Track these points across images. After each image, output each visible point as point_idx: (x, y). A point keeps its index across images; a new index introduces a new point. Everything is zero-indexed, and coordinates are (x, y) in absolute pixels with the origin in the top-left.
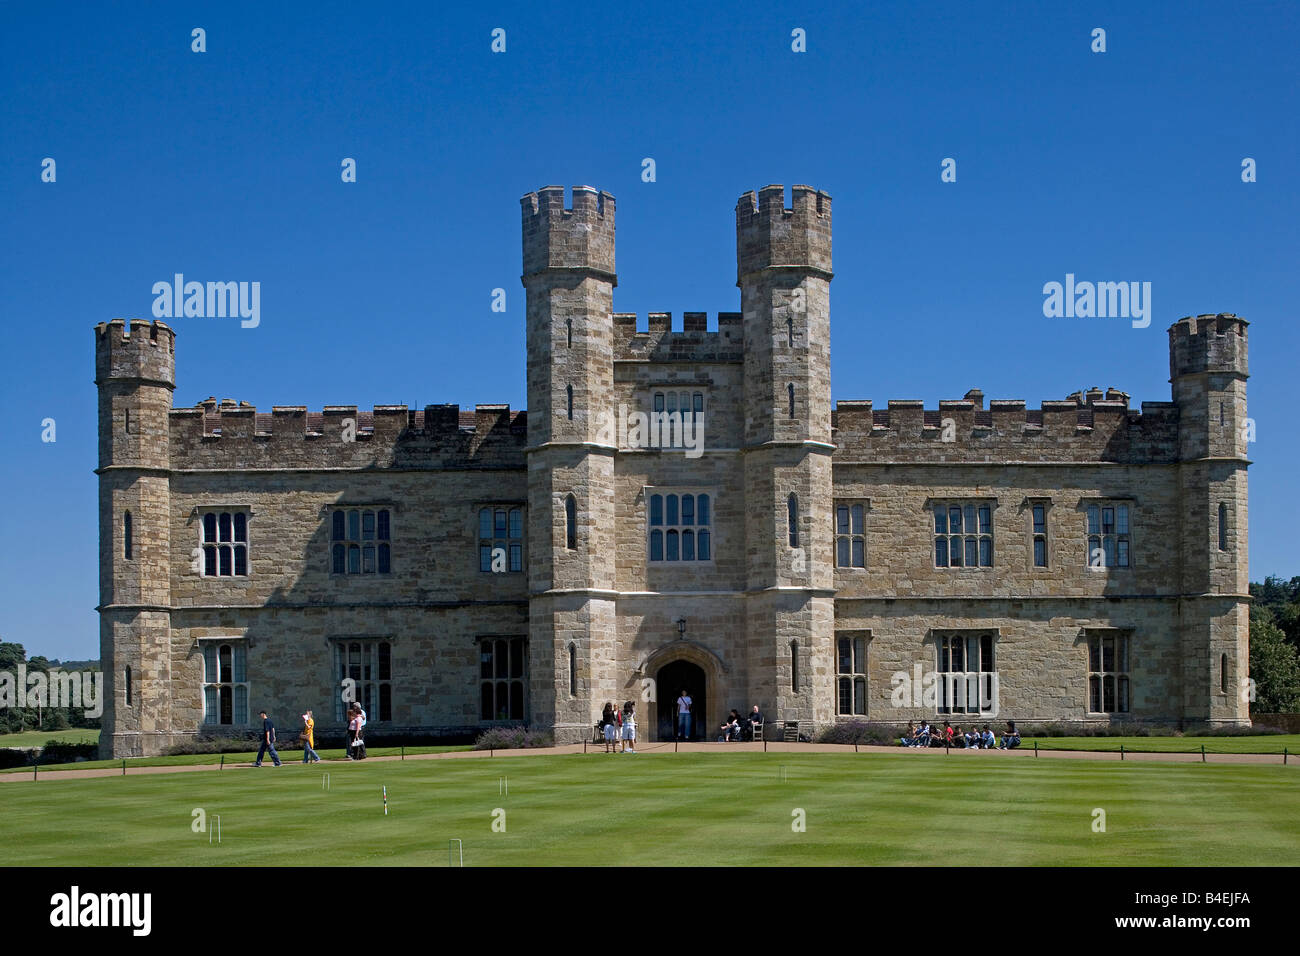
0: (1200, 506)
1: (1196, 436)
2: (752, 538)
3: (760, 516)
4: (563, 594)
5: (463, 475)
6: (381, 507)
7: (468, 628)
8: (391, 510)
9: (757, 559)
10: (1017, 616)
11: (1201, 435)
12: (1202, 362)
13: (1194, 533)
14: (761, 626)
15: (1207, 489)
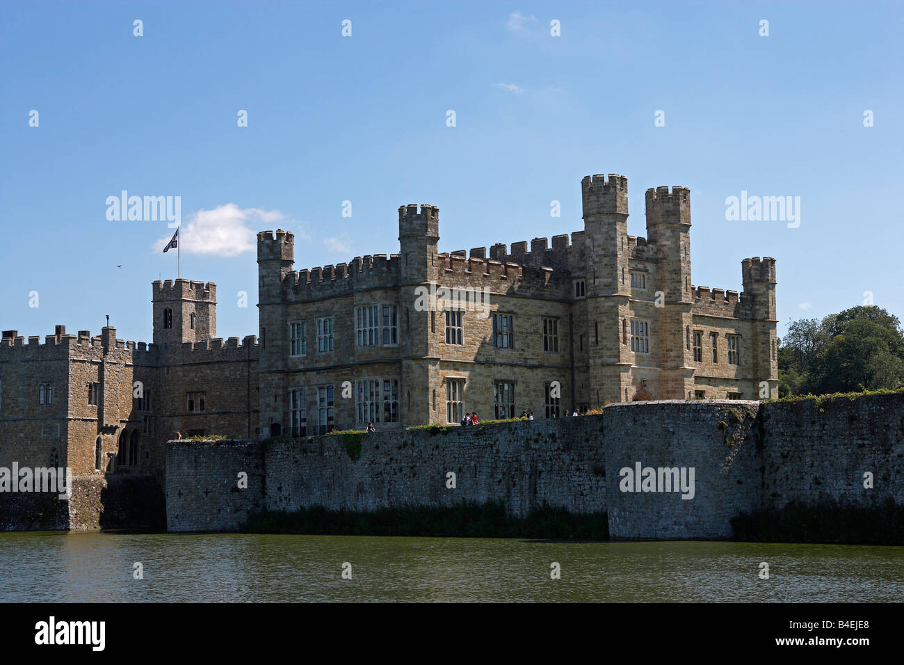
0: (765, 340)
1: (763, 310)
2: (670, 344)
3: (674, 334)
4: (624, 365)
5: (538, 302)
6: (510, 315)
7: (541, 378)
8: (514, 316)
9: (672, 354)
10: (709, 385)
11: (766, 310)
12: (766, 277)
13: (763, 352)
14: (675, 384)
15: (769, 333)
